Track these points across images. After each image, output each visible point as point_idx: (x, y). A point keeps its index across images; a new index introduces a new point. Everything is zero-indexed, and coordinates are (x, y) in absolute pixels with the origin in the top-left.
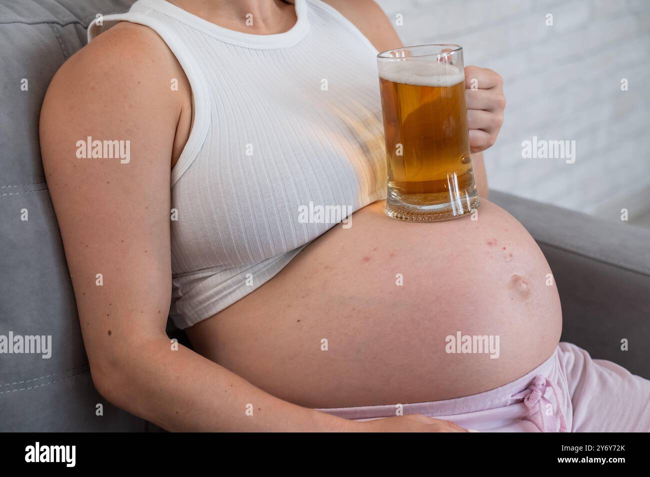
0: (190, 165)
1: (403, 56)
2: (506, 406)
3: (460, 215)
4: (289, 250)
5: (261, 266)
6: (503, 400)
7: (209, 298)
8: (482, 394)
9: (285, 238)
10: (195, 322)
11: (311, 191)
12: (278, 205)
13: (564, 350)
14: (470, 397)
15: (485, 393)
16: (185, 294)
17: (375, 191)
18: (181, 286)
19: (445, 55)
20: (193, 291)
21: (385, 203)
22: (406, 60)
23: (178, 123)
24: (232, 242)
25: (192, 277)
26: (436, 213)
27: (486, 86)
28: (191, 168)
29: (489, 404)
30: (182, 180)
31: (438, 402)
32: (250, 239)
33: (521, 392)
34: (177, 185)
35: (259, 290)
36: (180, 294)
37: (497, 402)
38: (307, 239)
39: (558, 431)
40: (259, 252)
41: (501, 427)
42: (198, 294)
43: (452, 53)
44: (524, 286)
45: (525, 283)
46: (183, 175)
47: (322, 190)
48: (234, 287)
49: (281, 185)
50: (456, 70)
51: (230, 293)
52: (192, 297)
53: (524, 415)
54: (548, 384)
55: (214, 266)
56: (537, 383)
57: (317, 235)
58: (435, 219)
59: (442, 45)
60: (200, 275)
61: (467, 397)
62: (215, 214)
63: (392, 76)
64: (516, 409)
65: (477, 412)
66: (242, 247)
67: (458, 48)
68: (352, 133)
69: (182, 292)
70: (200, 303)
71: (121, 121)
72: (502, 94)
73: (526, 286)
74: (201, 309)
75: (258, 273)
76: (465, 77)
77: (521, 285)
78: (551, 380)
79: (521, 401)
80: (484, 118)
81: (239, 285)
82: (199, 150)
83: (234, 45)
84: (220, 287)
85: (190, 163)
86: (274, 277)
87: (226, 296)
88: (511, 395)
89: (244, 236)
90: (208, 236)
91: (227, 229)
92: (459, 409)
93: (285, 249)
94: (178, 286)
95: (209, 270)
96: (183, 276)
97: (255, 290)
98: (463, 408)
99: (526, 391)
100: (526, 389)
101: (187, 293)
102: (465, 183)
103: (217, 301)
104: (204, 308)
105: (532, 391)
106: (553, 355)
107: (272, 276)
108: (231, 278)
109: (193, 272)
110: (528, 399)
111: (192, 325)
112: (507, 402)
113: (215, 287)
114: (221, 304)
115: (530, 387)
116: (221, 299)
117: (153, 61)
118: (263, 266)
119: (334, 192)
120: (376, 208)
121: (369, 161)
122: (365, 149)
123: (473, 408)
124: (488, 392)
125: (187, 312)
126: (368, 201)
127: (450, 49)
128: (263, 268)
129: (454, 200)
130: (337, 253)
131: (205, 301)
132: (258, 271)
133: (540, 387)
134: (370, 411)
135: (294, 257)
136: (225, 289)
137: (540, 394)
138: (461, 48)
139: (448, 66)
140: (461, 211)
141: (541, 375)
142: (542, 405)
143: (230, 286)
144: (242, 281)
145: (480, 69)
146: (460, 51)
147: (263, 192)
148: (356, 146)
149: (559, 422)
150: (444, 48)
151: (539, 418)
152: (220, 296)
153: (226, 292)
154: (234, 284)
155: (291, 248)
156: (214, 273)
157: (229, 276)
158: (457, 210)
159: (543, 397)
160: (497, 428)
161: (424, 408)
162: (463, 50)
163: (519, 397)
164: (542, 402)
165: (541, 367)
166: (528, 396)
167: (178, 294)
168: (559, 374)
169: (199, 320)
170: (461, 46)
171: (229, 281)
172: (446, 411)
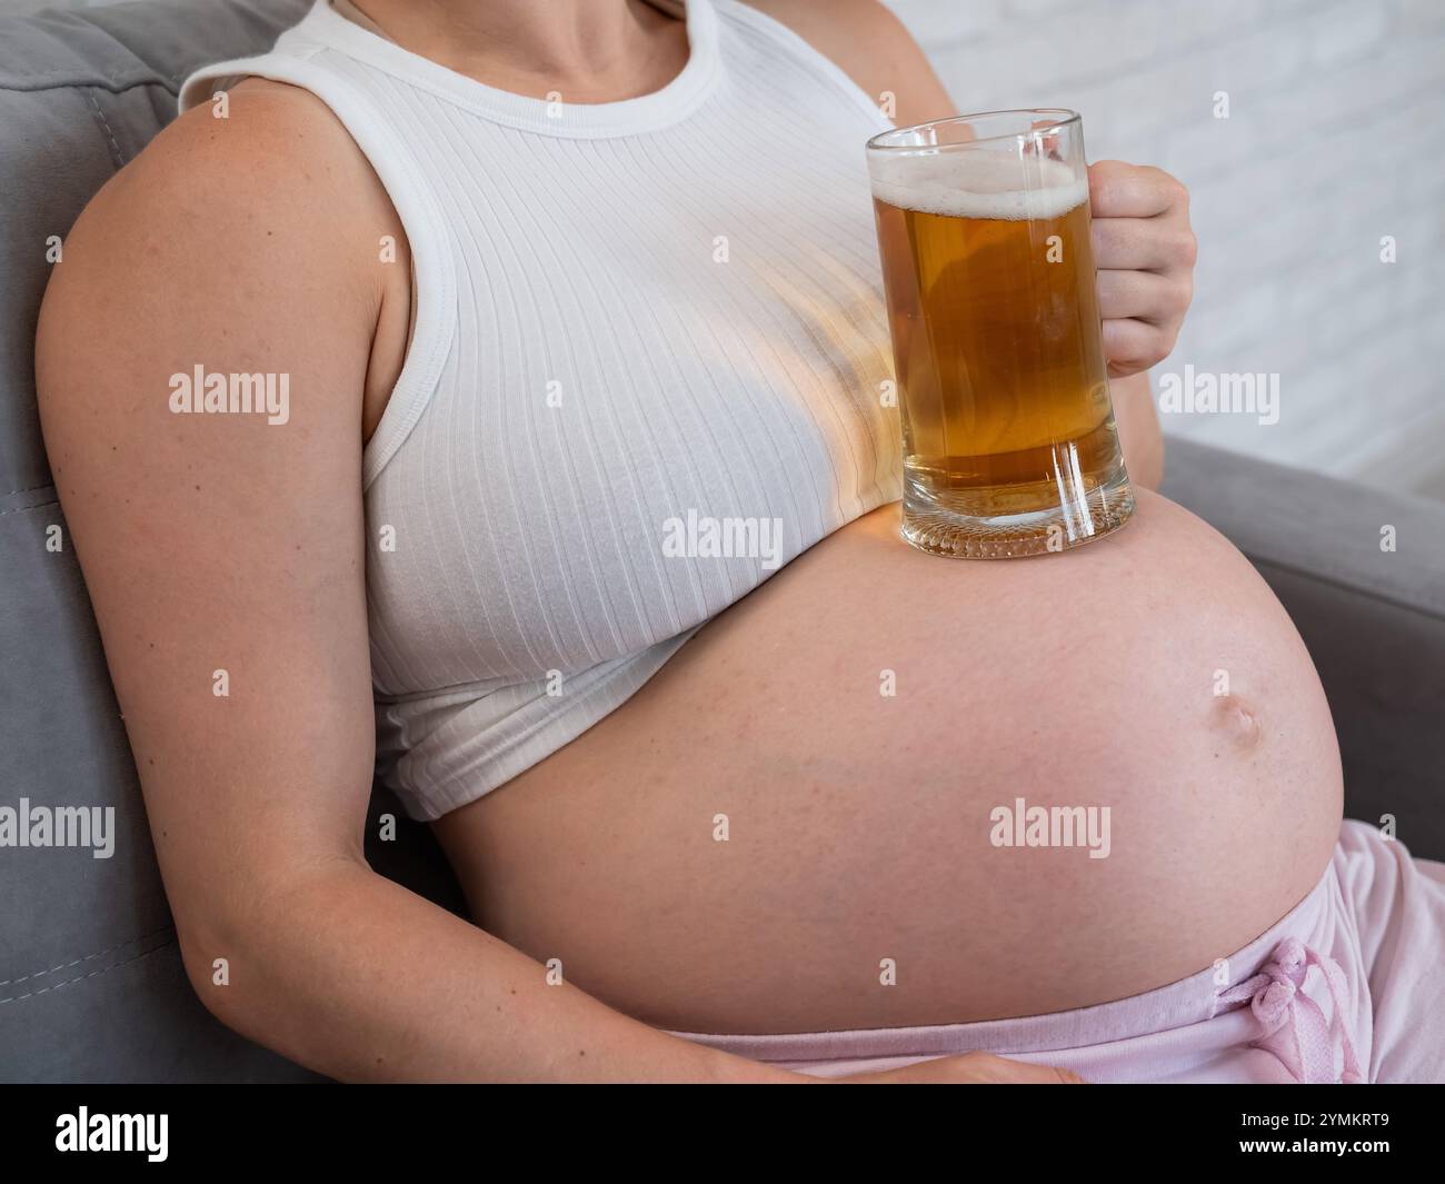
0: (406, 435)
1: (934, 142)
2: (1205, 1020)
3: (1083, 539)
4: (659, 640)
5: (592, 676)
6: (1199, 1007)
7: (470, 756)
8: (1143, 997)
9: (647, 615)
10: (445, 812)
11: (709, 496)
12: (625, 534)
13: (1347, 844)
14: (1115, 1004)
15: (1152, 995)
16: (415, 745)
17: (876, 485)
18: (407, 727)
19: (1037, 137)
20: (434, 738)
21: (900, 511)
22: (941, 151)
23: (376, 330)
24: (515, 625)
25: (429, 704)
26: (1023, 535)
27: (1144, 210)
28: (411, 443)
29: (1162, 1019)
30: (389, 473)
31: (1033, 1020)
32: (558, 617)
33: (1243, 982)
34: (379, 483)
35: (590, 735)
36: (405, 744)
37: (1183, 1013)
38: (703, 612)
39: (1336, 1080)
40: (584, 648)
41: (1195, 1071)
42: (446, 745)
43: (1055, 130)
44: (1246, 721)
45: (1249, 714)
46: (391, 460)
47: (736, 491)
48: (530, 730)
49: (632, 484)
50: (1064, 172)
51: (520, 744)
52: (432, 752)
53: (1251, 1039)
54: (1311, 958)
55: (477, 679)
56: (1283, 961)
57: (729, 599)
58: (1021, 550)
59: (1034, 111)
60: (448, 700)
61: (1106, 1006)
62: (468, 559)
63: (904, 195)
64: (1233, 1027)
65: (1132, 1040)
66: (541, 638)
67: (1069, 117)
68: (814, 340)
69: (409, 740)
70: (453, 766)
71: (225, 333)
72: (1187, 228)
73: (1250, 721)
74: (453, 781)
75: (586, 695)
76: (1090, 192)
77: (1237, 718)
78: (1315, 947)
79: (1245, 1006)
80: (1143, 289)
81: (541, 723)
82: (428, 397)
83: (520, 131)
84: (494, 729)
85: (408, 431)
86: (626, 703)
87: (511, 749)
88: (1217, 992)
89: (544, 613)
90: (456, 611)
91: (500, 596)
92: (1087, 1033)
93: (649, 639)
94: (399, 724)
95: (468, 687)
96: (410, 701)
97: (581, 736)
98: (1097, 1031)
99: (1256, 978)
100: (1256, 973)
101: (421, 741)
102: (1098, 456)
103: (491, 761)
104: (461, 778)
105: (1271, 980)
106: (1324, 880)
107: (622, 700)
108: (520, 708)
109: (432, 694)
110: (1262, 999)
111: (438, 817)
112: (1208, 1011)
113: (483, 728)
114: (501, 770)
115: (1267, 968)
116: (500, 756)
117: (308, 177)
118: (598, 676)
119: (768, 495)
120: (875, 526)
121: (859, 411)
122: (849, 380)
123: (1124, 1032)
124: (1161, 992)
125: (422, 788)
126: (856, 509)
127: (1049, 121)
128: (598, 680)
129: (1071, 500)
130: (777, 645)
131: (461, 762)
132: (586, 688)
133: (1293, 969)
134: (865, 1043)
135: (673, 652)
136: (507, 733)
137: (1291, 988)
138: (1077, 118)
139: (1044, 164)
140: (1090, 529)
141: (1291, 939)
142: (1297, 1016)
143: (518, 728)
144: (547, 714)
145: (1130, 167)
146: (1076, 124)
147: (587, 502)
148: (827, 376)
149: (1339, 1055)
150: (1038, 118)
151: (1291, 1046)
152: (496, 750)
153: (509, 742)
154: (529, 720)
155: (663, 635)
156: (480, 694)
157: (516, 703)
158: (1077, 524)
159: (1300, 995)
160: (1187, 1073)
161: (999, 1034)
162: (1083, 120)
163: (1239, 996)
164: (1297, 1007)
165: (1293, 916)
166: (1261, 993)
167: (400, 743)
168: (1339, 915)
169: (452, 807)
170: (1077, 111)
171: (517, 716)
172: (1053, 1039)
